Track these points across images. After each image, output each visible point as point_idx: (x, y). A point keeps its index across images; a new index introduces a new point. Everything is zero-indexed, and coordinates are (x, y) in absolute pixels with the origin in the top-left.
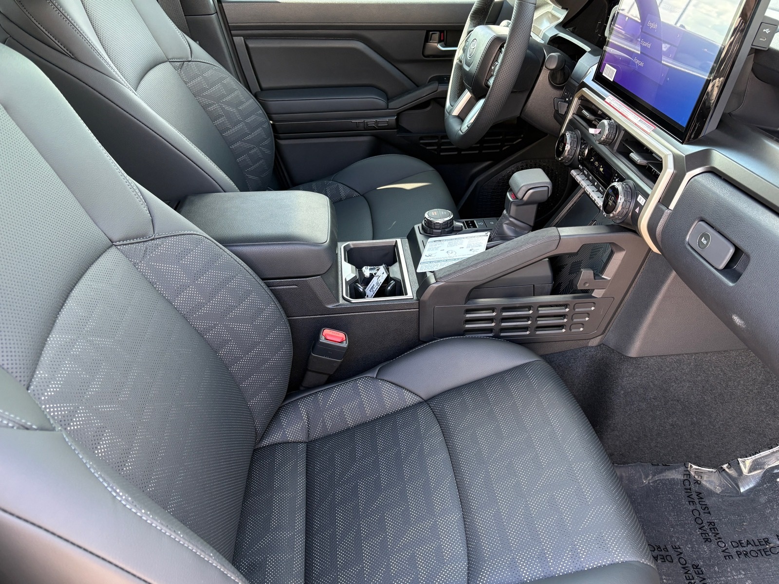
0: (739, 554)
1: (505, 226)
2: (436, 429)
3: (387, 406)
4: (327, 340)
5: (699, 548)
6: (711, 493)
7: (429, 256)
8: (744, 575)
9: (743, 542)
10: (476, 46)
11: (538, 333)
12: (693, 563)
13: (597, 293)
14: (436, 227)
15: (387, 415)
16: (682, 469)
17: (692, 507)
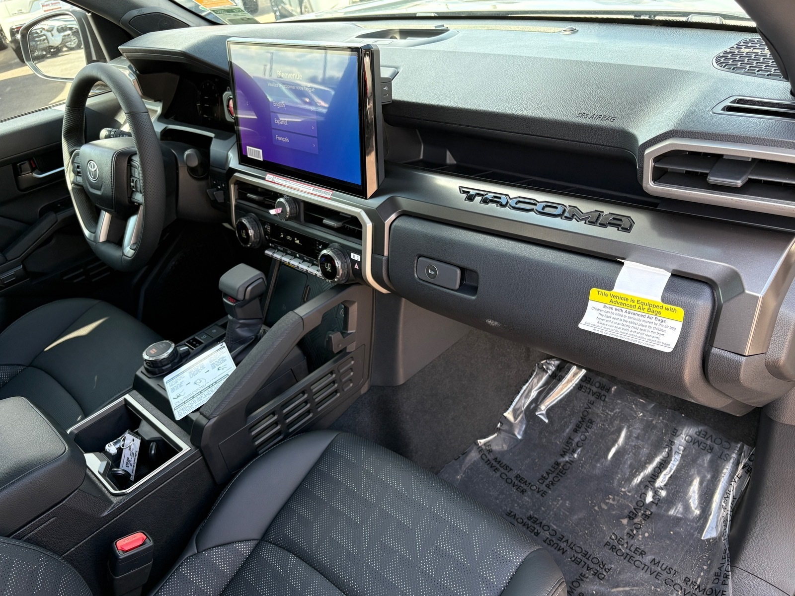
0: (548, 486)
1: (239, 331)
2: (292, 559)
3: (227, 572)
4: (127, 551)
5: (522, 502)
6: (502, 453)
7: (178, 396)
8: (561, 499)
9: (545, 475)
10: (96, 167)
11: (319, 409)
12: (527, 516)
13: (351, 348)
14: (164, 364)
15: (232, 580)
16: (475, 448)
17: (498, 474)
